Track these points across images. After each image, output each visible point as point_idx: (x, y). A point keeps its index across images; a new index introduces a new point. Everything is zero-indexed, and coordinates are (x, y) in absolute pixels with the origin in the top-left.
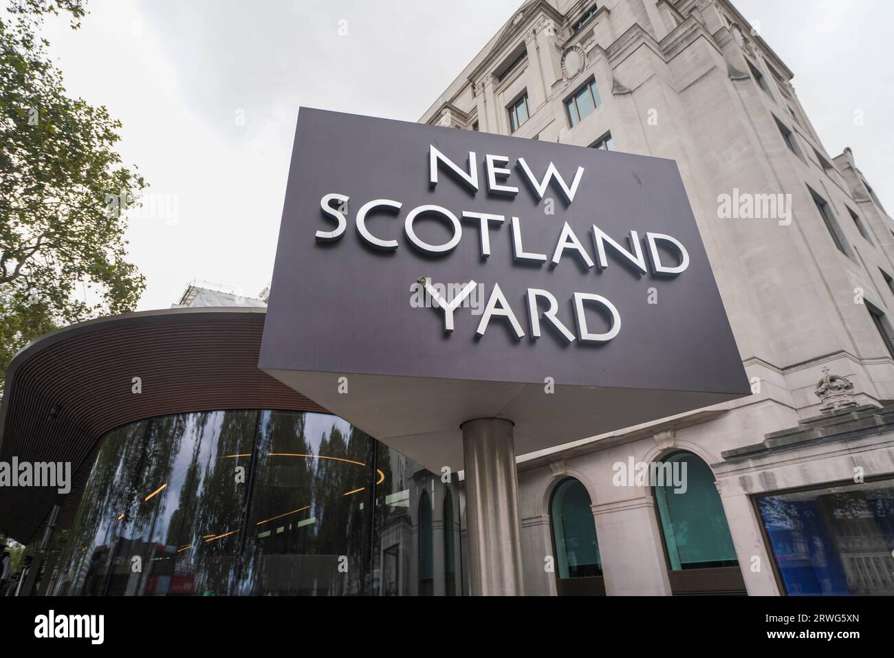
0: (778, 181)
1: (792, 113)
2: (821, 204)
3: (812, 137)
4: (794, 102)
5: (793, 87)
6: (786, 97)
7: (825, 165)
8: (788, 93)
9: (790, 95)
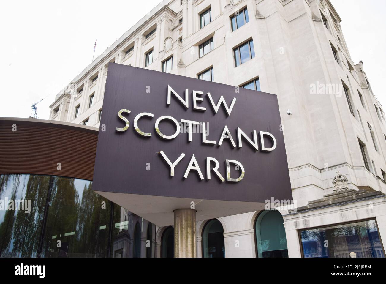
0: (329, 76)
1: (339, 40)
2: (346, 88)
3: (347, 53)
4: (340, 34)
5: (341, 26)
6: (337, 31)
7: (351, 68)
8: (338, 29)
9: (339, 30)
